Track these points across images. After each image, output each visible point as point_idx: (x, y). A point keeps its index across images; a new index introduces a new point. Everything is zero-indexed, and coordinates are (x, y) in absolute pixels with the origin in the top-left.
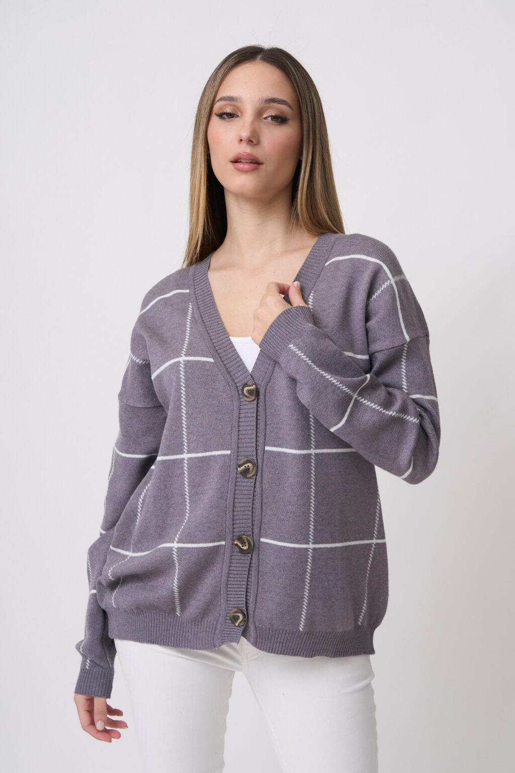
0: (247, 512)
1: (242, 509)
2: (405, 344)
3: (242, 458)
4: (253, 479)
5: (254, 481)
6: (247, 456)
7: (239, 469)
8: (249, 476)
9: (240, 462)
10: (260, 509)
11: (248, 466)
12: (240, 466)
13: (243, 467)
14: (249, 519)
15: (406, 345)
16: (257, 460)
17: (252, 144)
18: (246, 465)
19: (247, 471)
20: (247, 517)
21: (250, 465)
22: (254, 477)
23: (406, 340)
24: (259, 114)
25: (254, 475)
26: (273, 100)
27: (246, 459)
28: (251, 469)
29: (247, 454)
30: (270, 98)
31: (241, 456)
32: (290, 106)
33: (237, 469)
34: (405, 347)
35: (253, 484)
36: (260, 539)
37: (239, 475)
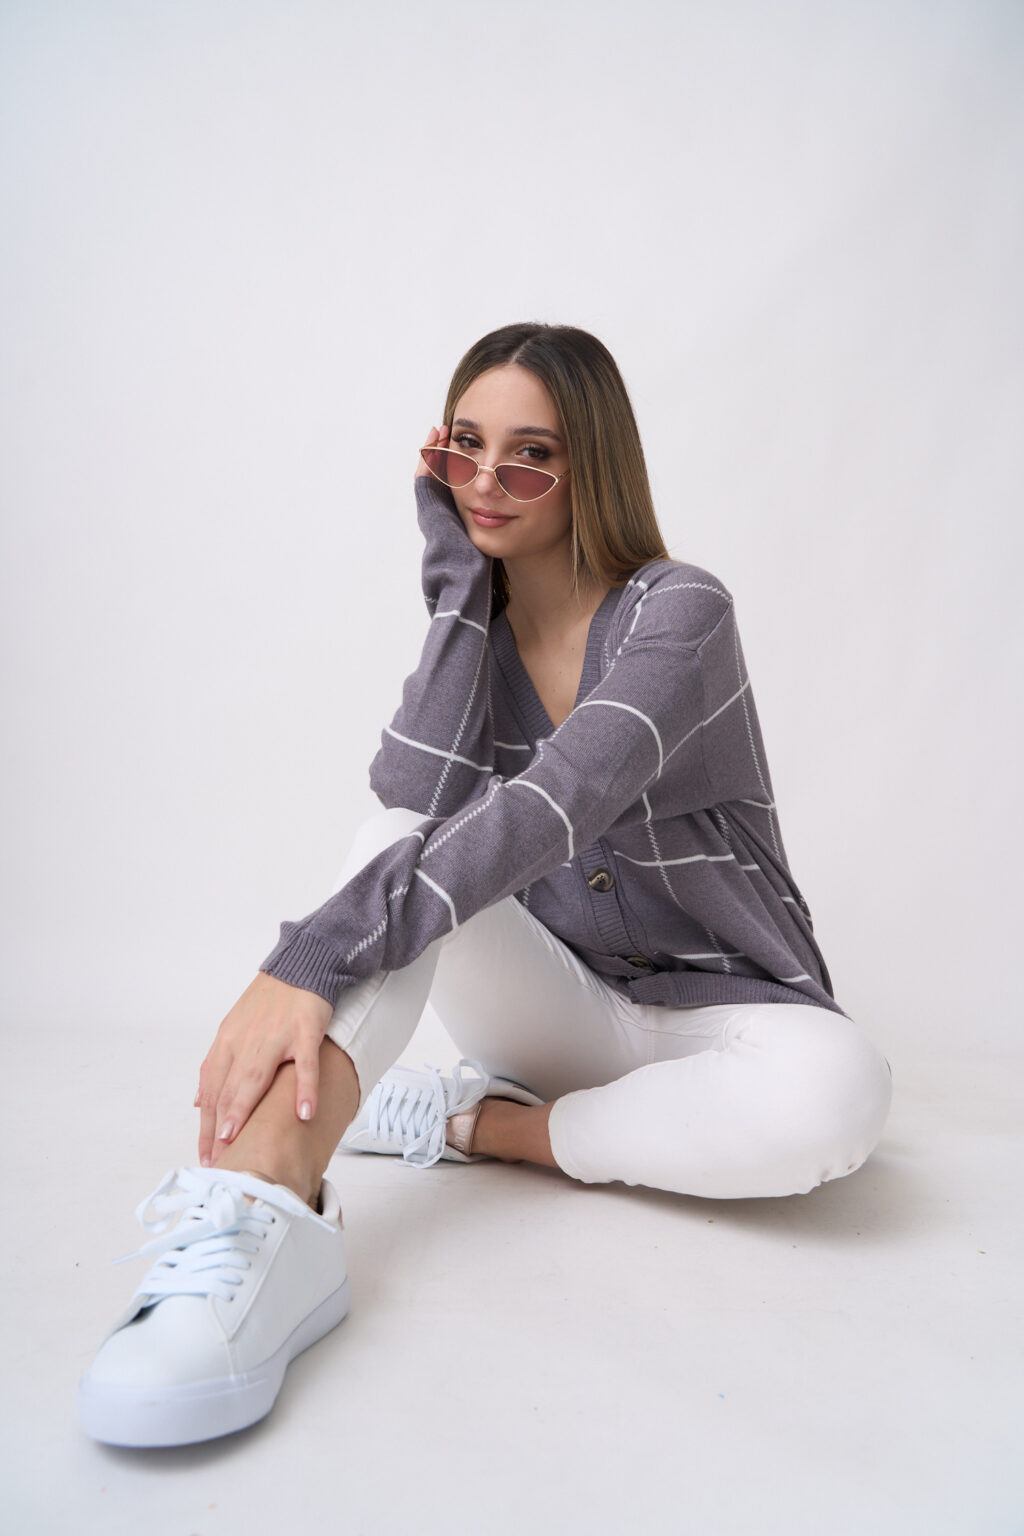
0: (618, 931)
1: (611, 928)
4: (612, 891)
6: (596, 866)
7: (590, 883)
8: (606, 888)
9: (590, 875)
11: (602, 877)
12: (591, 879)
13: (595, 879)
14: (624, 938)
16: (610, 868)
18: (599, 876)
19: (602, 882)
20: (620, 936)
21: (603, 874)
22: (614, 888)
24: (508, 449)
25: (612, 886)
27: (596, 869)
28: (607, 881)
29: (593, 862)
31: (588, 867)
33: (587, 883)
35: (613, 896)
37: (591, 891)
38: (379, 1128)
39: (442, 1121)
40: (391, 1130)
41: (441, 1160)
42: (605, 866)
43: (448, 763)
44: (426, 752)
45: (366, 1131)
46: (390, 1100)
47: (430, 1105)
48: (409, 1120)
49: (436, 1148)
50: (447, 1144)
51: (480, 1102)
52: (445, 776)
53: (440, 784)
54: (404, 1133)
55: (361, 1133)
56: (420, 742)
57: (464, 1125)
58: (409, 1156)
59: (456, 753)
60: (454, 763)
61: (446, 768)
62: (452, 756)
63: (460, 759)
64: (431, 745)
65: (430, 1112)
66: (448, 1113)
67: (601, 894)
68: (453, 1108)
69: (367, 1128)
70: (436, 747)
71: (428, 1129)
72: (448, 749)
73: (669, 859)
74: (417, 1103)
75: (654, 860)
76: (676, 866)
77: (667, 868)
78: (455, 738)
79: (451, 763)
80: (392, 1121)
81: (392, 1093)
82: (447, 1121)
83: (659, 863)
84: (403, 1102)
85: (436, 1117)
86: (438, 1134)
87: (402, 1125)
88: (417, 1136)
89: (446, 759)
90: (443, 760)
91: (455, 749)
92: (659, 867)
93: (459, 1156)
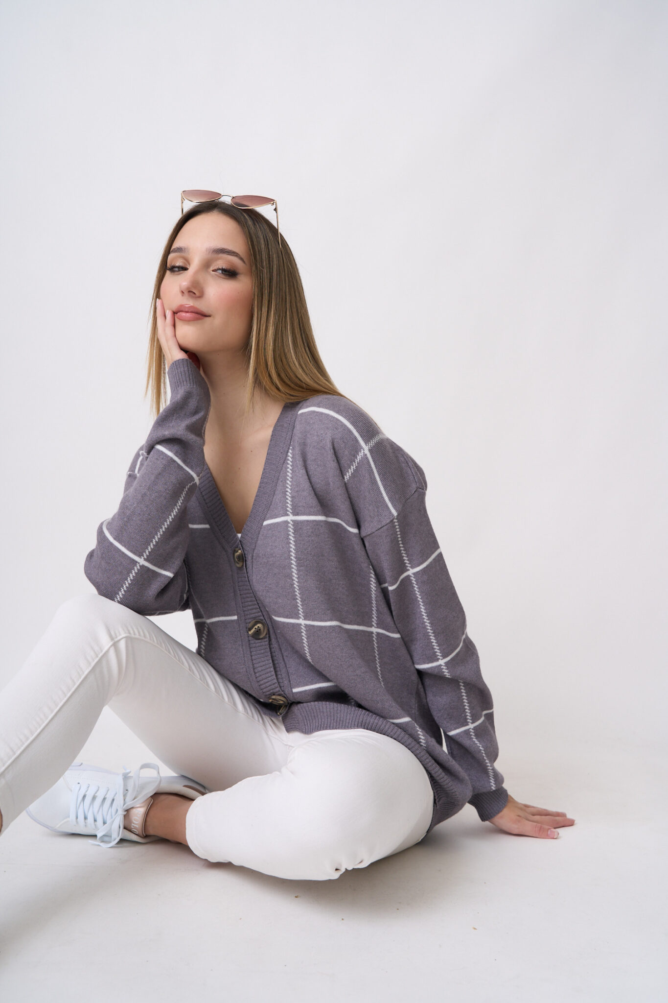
0: (268, 670)
1: (263, 668)
2: (393, 519)
3: (250, 620)
4: (266, 638)
5: (267, 639)
6: (254, 618)
7: (250, 633)
8: (261, 637)
9: (250, 625)
10: (283, 663)
11: (258, 627)
12: (250, 630)
13: (254, 629)
14: (272, 675)
15: (395, 520)
16: (265, 620)
17: (194, 295)
18: (256, 627)
19: (258, 632)
20: (269, 674)
21: (260, 625)
22: (268, 636)
23: (393, 515)
24: (206, 265)
25: (266, 634)
26: (222, 251)
27: (254, 621)
28: (262, 629)
29: (253, 615)
30: (218, 248)
31: (249, 619)
32: (241, 259)
33: (248, 632)
34: (395, 522)
35: (267, 643)
36: (292, 691)
37: (250, 638)
38: (77, 818)
39: (121, 813)
40: (86, 818)
41: (122, 841)
42: (262, 618)
43: (138, 565)
44: (123, 553)
45: (68, 819)
46: (84, 796)
47: (113, 800)
48: (98, 811)
49: (117, 832)
50: (125, 828)
51: (152, 797)
52: (134, 574)
53: (129, 579)
54: (95, 821)
55: (65, 820)
56: (121, 544)
57: (138, 814)
58: (101, 837)
59: (145, 559)
60: (142, 567)
61: (136, 568)
62: (141, 561)
63: (147, 564)
64: (128, 549)
65: (114, 805)
66: (126, 807)
67: (257, 641)
68: (129, 804)
69: (69, 817)
70: (131, 551)
71: (112, 818)
72: (140, 555)
73: (309, 620)
74: (104, 799)
75: (298, 618)
76: (313, 626)
77: (306, 626)
78: (147, 548)
79: (140, 566)
80: (86, 812)
81: (86, 792)
82: (126, 813)
83: (302, 621)
84: (94, 798)
85: (117, 810)
86: (118, 821)
87: (94, 816)
88: (104, 823)
89: (136, 562)
90: (134, 562)
91: (145, 557)
92: (301, 625)
93: (134, 838)
